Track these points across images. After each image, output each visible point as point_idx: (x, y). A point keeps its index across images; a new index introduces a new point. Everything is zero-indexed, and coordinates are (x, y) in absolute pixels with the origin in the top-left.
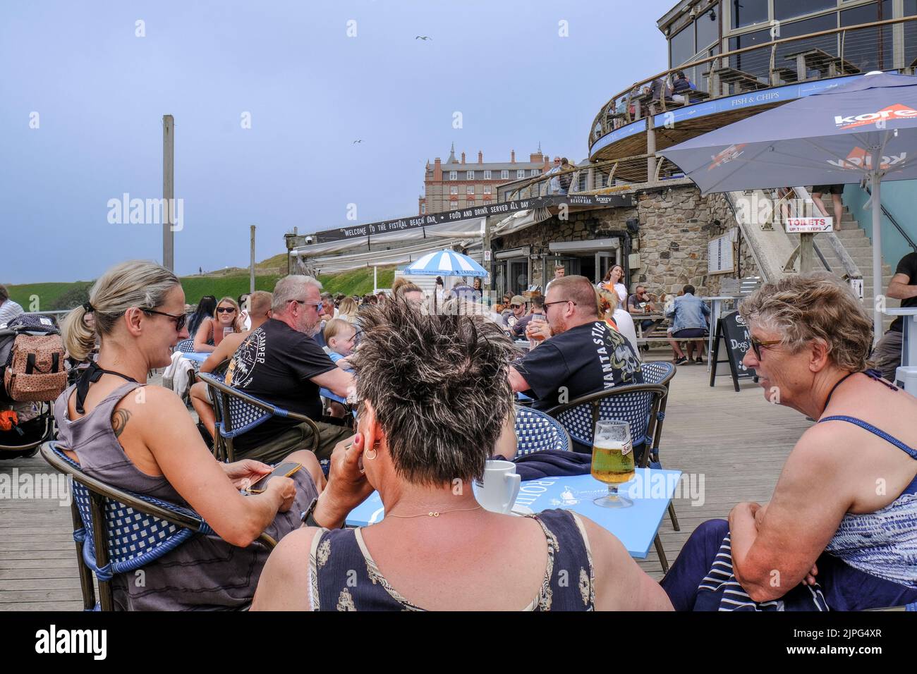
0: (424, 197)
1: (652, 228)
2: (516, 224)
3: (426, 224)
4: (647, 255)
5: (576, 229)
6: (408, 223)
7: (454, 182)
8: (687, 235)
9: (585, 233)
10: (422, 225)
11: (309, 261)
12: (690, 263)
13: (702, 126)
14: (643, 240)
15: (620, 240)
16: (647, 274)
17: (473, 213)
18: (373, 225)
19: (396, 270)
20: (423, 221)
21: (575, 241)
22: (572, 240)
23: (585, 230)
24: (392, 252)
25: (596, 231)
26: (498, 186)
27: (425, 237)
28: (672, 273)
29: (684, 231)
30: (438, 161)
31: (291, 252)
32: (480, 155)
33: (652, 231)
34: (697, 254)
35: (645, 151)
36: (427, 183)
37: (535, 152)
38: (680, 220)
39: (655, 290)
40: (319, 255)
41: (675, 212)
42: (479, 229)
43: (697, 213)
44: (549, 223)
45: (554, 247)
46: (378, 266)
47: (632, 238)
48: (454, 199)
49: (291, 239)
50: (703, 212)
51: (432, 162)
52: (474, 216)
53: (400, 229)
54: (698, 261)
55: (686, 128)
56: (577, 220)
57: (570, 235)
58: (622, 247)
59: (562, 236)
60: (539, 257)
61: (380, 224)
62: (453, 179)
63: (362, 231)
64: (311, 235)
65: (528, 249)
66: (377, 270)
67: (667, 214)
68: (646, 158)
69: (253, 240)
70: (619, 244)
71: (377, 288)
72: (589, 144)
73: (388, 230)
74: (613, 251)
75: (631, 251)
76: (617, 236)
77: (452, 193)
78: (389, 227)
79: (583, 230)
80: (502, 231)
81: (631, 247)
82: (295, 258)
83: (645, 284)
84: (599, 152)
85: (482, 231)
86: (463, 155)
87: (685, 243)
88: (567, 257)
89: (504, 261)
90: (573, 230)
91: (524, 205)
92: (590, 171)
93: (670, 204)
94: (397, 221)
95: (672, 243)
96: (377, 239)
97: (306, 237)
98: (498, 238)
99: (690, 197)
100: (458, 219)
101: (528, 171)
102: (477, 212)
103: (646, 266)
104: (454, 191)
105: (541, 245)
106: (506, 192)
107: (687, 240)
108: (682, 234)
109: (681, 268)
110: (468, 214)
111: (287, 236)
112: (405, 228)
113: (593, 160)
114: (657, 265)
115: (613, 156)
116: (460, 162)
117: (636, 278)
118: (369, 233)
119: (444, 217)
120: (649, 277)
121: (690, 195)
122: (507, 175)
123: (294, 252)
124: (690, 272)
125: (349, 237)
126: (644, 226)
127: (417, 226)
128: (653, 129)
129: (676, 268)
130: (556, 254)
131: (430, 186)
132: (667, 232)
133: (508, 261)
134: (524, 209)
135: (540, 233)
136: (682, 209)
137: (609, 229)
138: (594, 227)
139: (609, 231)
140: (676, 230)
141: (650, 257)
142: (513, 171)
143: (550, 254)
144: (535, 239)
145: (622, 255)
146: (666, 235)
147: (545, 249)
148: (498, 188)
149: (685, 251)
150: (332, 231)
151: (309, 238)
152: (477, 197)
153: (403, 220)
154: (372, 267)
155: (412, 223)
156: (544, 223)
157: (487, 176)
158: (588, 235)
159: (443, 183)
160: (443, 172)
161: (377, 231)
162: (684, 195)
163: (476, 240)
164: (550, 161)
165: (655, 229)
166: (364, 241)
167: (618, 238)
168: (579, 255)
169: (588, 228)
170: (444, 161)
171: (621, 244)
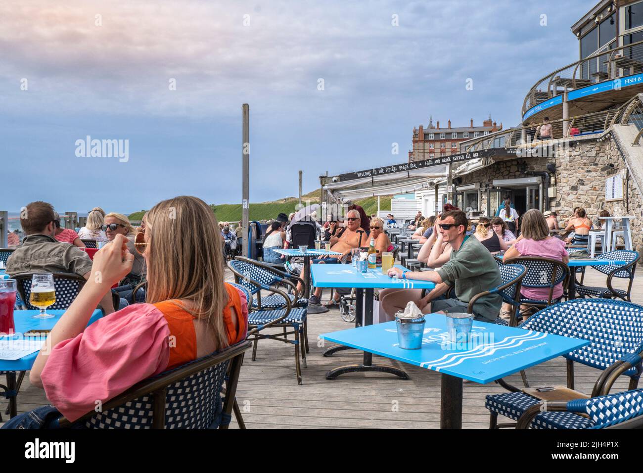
0: (412, 151)
1: (565, 170)
2: (470, 167)
3: (410, 168)
4: (561, 188)
5: (512, 171)
6: (398, 168)
7: (432, 141)
8: (590, 174)
9: (517, 173)
10: (407, 169)
11: (336, 193)
12: (592, 193)
13: (603, 98)
14: (558, 178)
15: (542, 178)
16: (561, 201)
17: (441, 161)
18: (375, 169)
19: (393, 198)
20: (408, 167)
21: (511, 178)
22: (509, 178)
23: (518, 171)
24: (389, 187)
25: (526, 172)
26: (460, 143)
27: (409, 177)
28: (579, 200)
29: (588, 171)
30: (421, 127)
31: (324, 187)
32: (450, 122)
33: (565, 172)
34: (597, 187)
35: (562, 117)
36: (414, 142)
37: (487, 120)
38: (585, 164)
39: (567, 212)
40: (342, 189)
41: (582, 158)
42: (445, 171)
43: (598, 159)
44: (493, 167)
45: (496, 183)
46: (381, 196)
47: (550, 177)
48: (432, 152)
49: (324, 179)
50: (602, 158)
51: (418, 128)
52: (441, 163)
53: (392, 172)
54: (598, 192)
55: (591, 100)
56: (512, 165)
57: (507, 175)
58: (543, 183)
59: (502, 175)
60: (486, 190)
61: (380, 169)
62: (431, 139)
63: (368, 173)
64: (336, 177)
65: (479, 184)
66: (381, 198)
67: (576, 160)
68: (562, 121)
69: (300, 180)
70: (541, 181)
71: (380, 210)
72: (522, 113)
73: (385, 173)
74: (538, 185)
75: (549, 185)
76: (540, 175)
77: (431, 148)
78: (386, 170)
79: (516, 172)
80: (460, 172)
81: (550, 183)
82: (326, 191)
83: (559, 208)
84: (529, 119)
85: (447, 173)
86: (438, 123)
87: (589, 180)
88: (504, 190)
89: (462, 193)
90: (510, 172)
91: (475, 155)
92: (523, 132)
93: (578, 153)
94: (391, 167)
95: (579, 180)
96: (377, 178)
97: (332, 177)
98: (458, 178)
99: (592, 148)
100: (431, 165)
101: (482, 132)
102: (444, 160)
103: (561, 196)
104: (433, 146)
105: (487, 182)
106: (466, 147)
107: (590, 178)
108: (587, 174)
109: (586, 197)
110: (438, 161)
111: (321, 177)
112: (396, 171)
113: (526, 124)
114: (569, 195)
115: (539, 121)
116: (436, 127)
117: (553, 203)
118: (373, 175)
119: (422, 164)
120: (562, 203)
121: (592, 146)
122: (467, 135)
123: (326, 187)
124: (592, 200)
125: (360, 177)
126: (559, 168)
127: (404, 170)
128: (567, 102)
129: (582, 197)
130: (498, 188)
131: (416, 144)
132: (576, 172)
133: (465, 193)
134: (475, 158)
135: (486, 174)
136: (586, 156)
137: (535, 171)
138: (524, 169)
139: (534, 172)
140: (582, 171)
141: (564, 190)
142: (471, 133)
143: (493, 187)
144: (483, 177)
145: (543, 188)
146: (575, 174)
147: (490, 184)
148: (460, 144)
149: (588, 185)
150: (350, 174)
151: (334, 179)
152: (447, 150)
153: (394, 166)
154: (377, 196)
155: (400, 168)
156: (490, 167)
157: (454, 137)
158: (520, 175)
159: (425, 142)
160: (425, 134)
161: (378, 174)
162: (589, 146)
163: (444, 179)
164: (497, 125)
165: (568, 170)
166: (369, 180)
167: (540, 177)
168: (513, 188)
169: (520, 170)
170: (425, 127)
171: (542, 180)
